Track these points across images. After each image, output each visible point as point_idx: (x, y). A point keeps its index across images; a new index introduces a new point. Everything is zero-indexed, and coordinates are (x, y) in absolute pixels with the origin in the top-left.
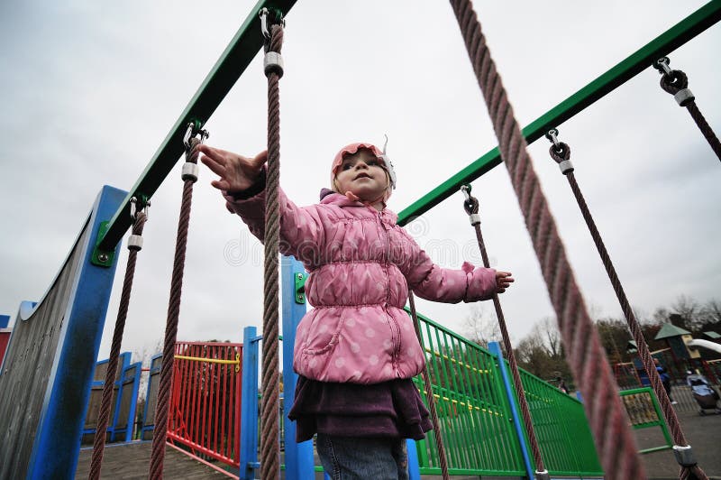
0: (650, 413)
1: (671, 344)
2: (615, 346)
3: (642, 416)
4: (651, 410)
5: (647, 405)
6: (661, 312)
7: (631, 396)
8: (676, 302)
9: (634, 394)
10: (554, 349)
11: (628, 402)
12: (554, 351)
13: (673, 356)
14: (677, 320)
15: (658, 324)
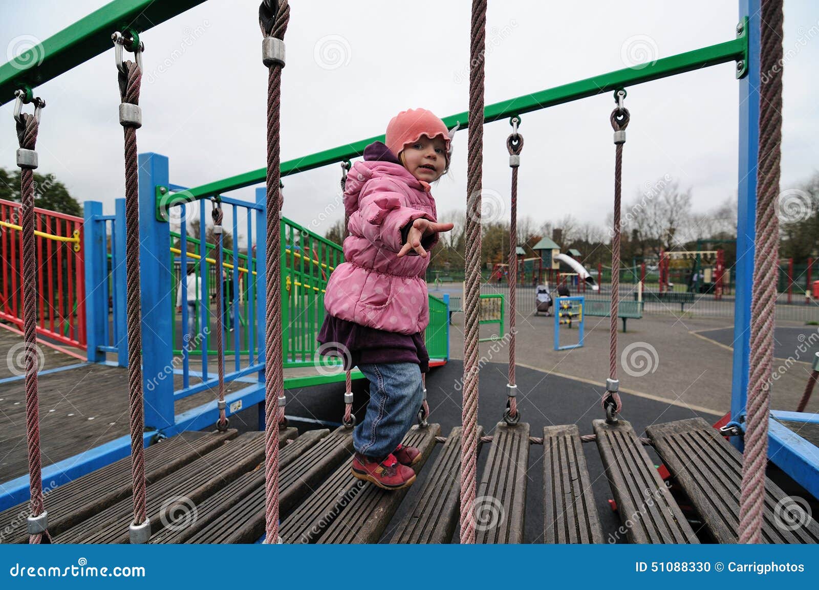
0: (496, 313)
1: (542, 255)
2: (503, 248)
3: (489, 315)
4: (498, 311)
5: (496, 307)
6: (548, 226)
7: (487, 299)
8: (562, 219)
9: (490, 297)
10: (452, 242)
11: (483, 303)
12: (452, 244)
13: (540, 265)
14: (558, 235)
15: (541, 235)
